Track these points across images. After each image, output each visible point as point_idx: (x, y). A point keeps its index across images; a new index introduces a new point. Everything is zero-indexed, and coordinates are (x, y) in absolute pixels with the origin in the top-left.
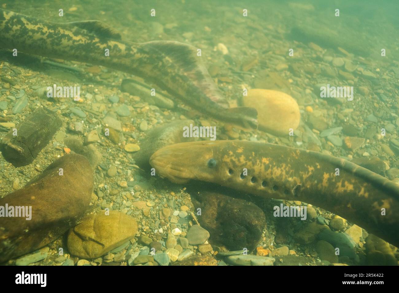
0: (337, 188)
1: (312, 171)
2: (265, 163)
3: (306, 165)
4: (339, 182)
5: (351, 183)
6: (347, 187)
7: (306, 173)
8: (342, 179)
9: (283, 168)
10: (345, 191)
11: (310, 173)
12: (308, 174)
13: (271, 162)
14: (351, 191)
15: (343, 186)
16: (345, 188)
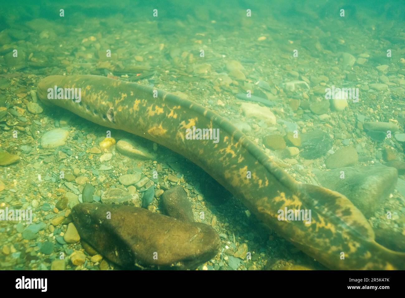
0: (148, 112)
1: (124, 97)
2: (87, 90)
3: (120, 93)
4: (150, 106)
5: (161, 107)
6: (157, 111)
7: (119, 99)
8: (153, 104)
9: (99, 94)
10: (156, 114)
11: (122, 99)
12: (120, 99)
13: (92, 89)
14: (161, 113)
15: (154, 109)
16: (156, 112)
